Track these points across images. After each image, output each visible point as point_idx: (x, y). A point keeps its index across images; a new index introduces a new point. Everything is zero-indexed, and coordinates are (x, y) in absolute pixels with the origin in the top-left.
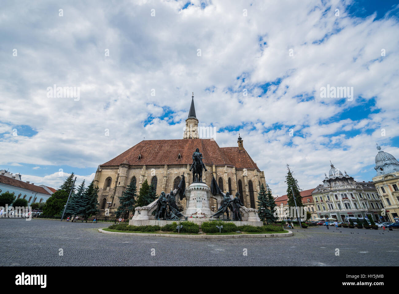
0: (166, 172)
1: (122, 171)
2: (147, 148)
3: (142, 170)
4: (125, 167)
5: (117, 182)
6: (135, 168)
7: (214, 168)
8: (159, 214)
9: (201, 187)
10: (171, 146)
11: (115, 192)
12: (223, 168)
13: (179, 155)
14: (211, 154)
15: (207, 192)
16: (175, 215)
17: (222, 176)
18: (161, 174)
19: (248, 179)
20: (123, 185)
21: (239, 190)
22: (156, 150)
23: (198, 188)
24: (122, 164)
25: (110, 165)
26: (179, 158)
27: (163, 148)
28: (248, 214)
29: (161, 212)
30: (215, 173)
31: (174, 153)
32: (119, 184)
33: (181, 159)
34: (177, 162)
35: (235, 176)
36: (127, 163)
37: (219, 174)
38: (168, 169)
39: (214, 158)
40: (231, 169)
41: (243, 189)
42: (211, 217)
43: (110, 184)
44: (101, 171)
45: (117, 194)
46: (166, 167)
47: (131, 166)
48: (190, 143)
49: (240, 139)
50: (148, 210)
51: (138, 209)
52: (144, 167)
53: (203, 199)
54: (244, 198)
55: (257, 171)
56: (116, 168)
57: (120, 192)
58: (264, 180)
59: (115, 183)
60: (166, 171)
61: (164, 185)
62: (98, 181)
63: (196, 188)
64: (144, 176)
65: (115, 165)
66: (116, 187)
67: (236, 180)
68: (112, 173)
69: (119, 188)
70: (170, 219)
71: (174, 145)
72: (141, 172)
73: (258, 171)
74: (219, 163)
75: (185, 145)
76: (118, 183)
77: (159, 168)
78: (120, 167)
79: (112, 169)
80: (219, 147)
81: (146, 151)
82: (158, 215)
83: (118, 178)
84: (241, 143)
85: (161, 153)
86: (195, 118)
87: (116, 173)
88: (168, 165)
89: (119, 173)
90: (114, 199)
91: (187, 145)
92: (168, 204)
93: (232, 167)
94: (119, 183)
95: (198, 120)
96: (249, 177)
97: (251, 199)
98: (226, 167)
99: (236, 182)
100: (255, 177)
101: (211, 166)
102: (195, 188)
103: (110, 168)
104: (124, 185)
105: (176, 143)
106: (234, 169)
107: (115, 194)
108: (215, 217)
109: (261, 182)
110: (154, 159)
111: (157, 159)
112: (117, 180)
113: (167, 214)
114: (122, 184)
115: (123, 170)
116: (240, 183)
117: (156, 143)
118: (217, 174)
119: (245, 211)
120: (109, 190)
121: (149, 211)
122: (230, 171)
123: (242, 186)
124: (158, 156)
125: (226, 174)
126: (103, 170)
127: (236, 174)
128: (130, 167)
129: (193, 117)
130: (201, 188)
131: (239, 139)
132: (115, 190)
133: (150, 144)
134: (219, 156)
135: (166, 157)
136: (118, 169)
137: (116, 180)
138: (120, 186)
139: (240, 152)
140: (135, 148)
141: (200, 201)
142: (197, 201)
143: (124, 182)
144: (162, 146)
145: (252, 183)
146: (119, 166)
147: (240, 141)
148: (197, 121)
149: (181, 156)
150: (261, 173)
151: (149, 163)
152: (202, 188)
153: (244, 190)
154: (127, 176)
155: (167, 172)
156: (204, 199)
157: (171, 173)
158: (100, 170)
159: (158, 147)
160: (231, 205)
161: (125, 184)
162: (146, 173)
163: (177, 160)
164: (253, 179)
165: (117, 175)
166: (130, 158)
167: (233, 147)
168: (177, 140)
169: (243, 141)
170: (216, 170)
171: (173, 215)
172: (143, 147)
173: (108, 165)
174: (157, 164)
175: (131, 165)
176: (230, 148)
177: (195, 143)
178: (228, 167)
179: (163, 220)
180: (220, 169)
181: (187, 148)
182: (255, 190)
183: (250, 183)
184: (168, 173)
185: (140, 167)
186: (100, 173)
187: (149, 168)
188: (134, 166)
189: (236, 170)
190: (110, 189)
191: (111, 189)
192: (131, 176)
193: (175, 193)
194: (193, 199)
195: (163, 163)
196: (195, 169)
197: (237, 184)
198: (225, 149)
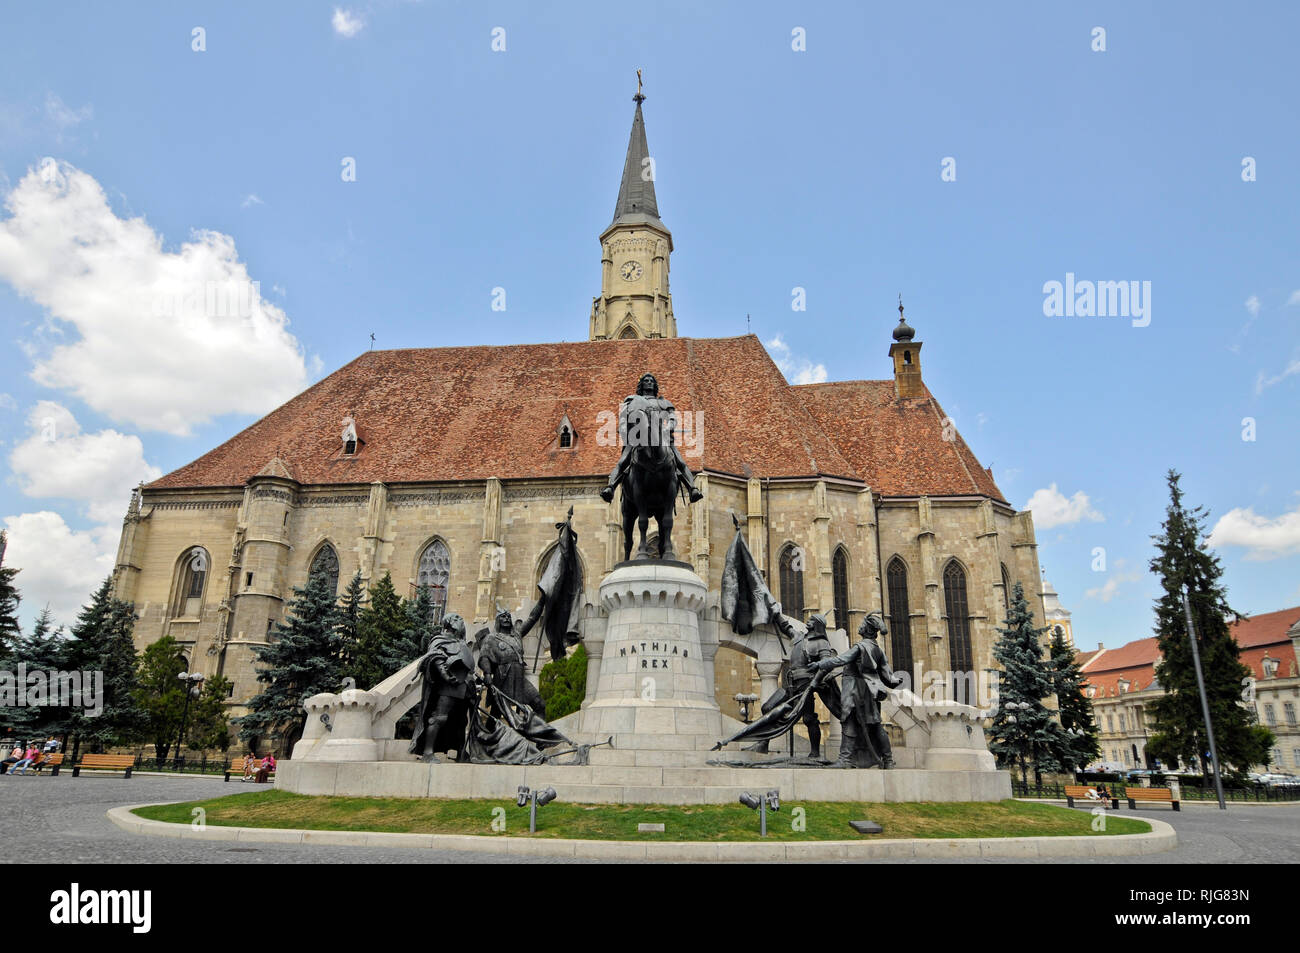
0: (492, 520)
1: (260, 515)
2: (393, 392)
3: (368, 506)
4: (276, 494)
5: (235, 572)
6: (326, 500)
7: (754, 492)
8: (431, 728)
9: (663, 587)
10: (520, 381)
11: (229, 626)
12: (804, 494)
13: (566, 429)
14: (739, 422)
15: (699, 614)
16: (516, 737)
17: (799, 536)
18: (469, 527)
19: (941, 552)
20: (270, 585)
21: (892, 611)
22: (438, 400)
23: (646, 594)
24: (255, 479)
25: (194, 485)
26: (565, 441)
27: (476, 390)
28: (930, 734)
29: (443, 717)
30: (759, 523)
31: (534, 419)
32: (249, 583)
33: (577, 448)
34: (551, 465)
35: (871, 539)
36: (284, 473)
37: (780, 529)
38: (507, 504)
39: (754, 439)
40: (849, 499)
41: (910, 608)
42: (719, 746)
43: (201, 586)
44: (149, 517)
45: (241, 634)
46: (492, 490)
47: (308, 486)
48: (626, 360)
49: (903, 335)
50: (375, 713)
51: (320, 706)
52: (378, 493)
53: (675, 651)
54: (914, 650)
55: (995, 511)
56: (227, 498)
57: (253, 623)
58: (1029, 557)
59: (227, 578)
60: (494, 513)
61: (484, 586)
62: (139, 570)
63: (638, 591)
64: (379, 540)
65: (221, 484)
66: (234, 596)
67: (873, 559)
68: (207, 528)
69: (247, 601)
70: (490, 754)
71: (535, 373)
72: (364, 521)
73: (1003, 509)
74: (781, 466)
75: (596, 371)
76: (243, 577)
77: (458, 497)
78: (247, 493)
79: (205, 504)
80: (783, 382)
81: (385, 409)
82: (424, 733)
83: (239, 553)
84: (907, 356)
85: (466, 420)
86: (651, 221)
87: (231, 524)
88: (504, 483)
89: (243, 525)
90: (228, 658)
91: (609, 373)
92: (479, 681)
93: (856, 491)
94: (250, 576)
95: (668, 236)
96: (947, 542)
97: (953, 657)
98: (821, 486)
99: (875, 570)
100: (984, 542)
101: (740, 485)
102: (631, 594)
103: (197, 499)
104: (276, 586)
105: (549, 363)
106: (866, 498)
107: (229, 634)
108: (743, 744)
109: (1010, 568)
110: (431, 448)
111: (444, 451)
112: (238, 561)
113: (474, 732)
114: (264, 584)
115: (262, 507)
116: (896, 575)
117: (440, 365)
118: (773, 525)
119: (915, 720)
120: (200, 615)
121: (381, 714)
122: (843, 510)
123: (906, 588)
124: (449, 434)
125: (823, 528)
126: (159, 513)
127: (876, 526)
128: (299, 493)
129: (640, 218)
130: (663, 594)
131: (898, 335)
132: (231, 615)
133: (407, 371)
134: (785, 433)
135: (489, 437)
136: (239, 503)
137: (232, 564)
138: (252, 591)
139: (901, 410)
140: (323, 393)
141: (660, 663)
142: (644, 664)
143: (273, 571)
144: (470, 378)
145: (963, 576)
146: (242, 487)
147: (905, 345)
148: (664, 242)
149: (574, 432)
150: (1017, 520)
151: (402, 474)
152: (672, 591)
153: (918, 612)
154: (285, 542)
155: (499, 516)
156: (681, 652)
157: (521, 525)
158: (144, 512)
159: (449, 386)
160: (832, 682)
161: (281, 582)
162: (386, 523)
163: (553, 457)
164: (967, 555)
165: (234, 538)
166: (300, 445)
167: (866, 383)
168: (552, 346)
169: (918, 346)
170: (767, 507)
171: (509, 737)
172: (369, 385)
173: (181, 485)
174: (446, 479)
175: (308, 482)
176: (845, 384)
177: (650, 360)
178: (830, 487)
179: (457, 760)
180: (787, 501)
181: (609, 389)
182: (980, 613)
183: (954, 576)
184: (506, 521)
185: (356, 491)
186: (142, 528)
187: (404, 498)
188: (323, 486)
189: (880, 504)
190: (202, 608)
191: (209, 607)
192: (308, 543)
193: (525, 618)
194: (623, 652)
195: (478, 473)
196: (635, 486)
197: (880, 579)
198: (817, 394)
